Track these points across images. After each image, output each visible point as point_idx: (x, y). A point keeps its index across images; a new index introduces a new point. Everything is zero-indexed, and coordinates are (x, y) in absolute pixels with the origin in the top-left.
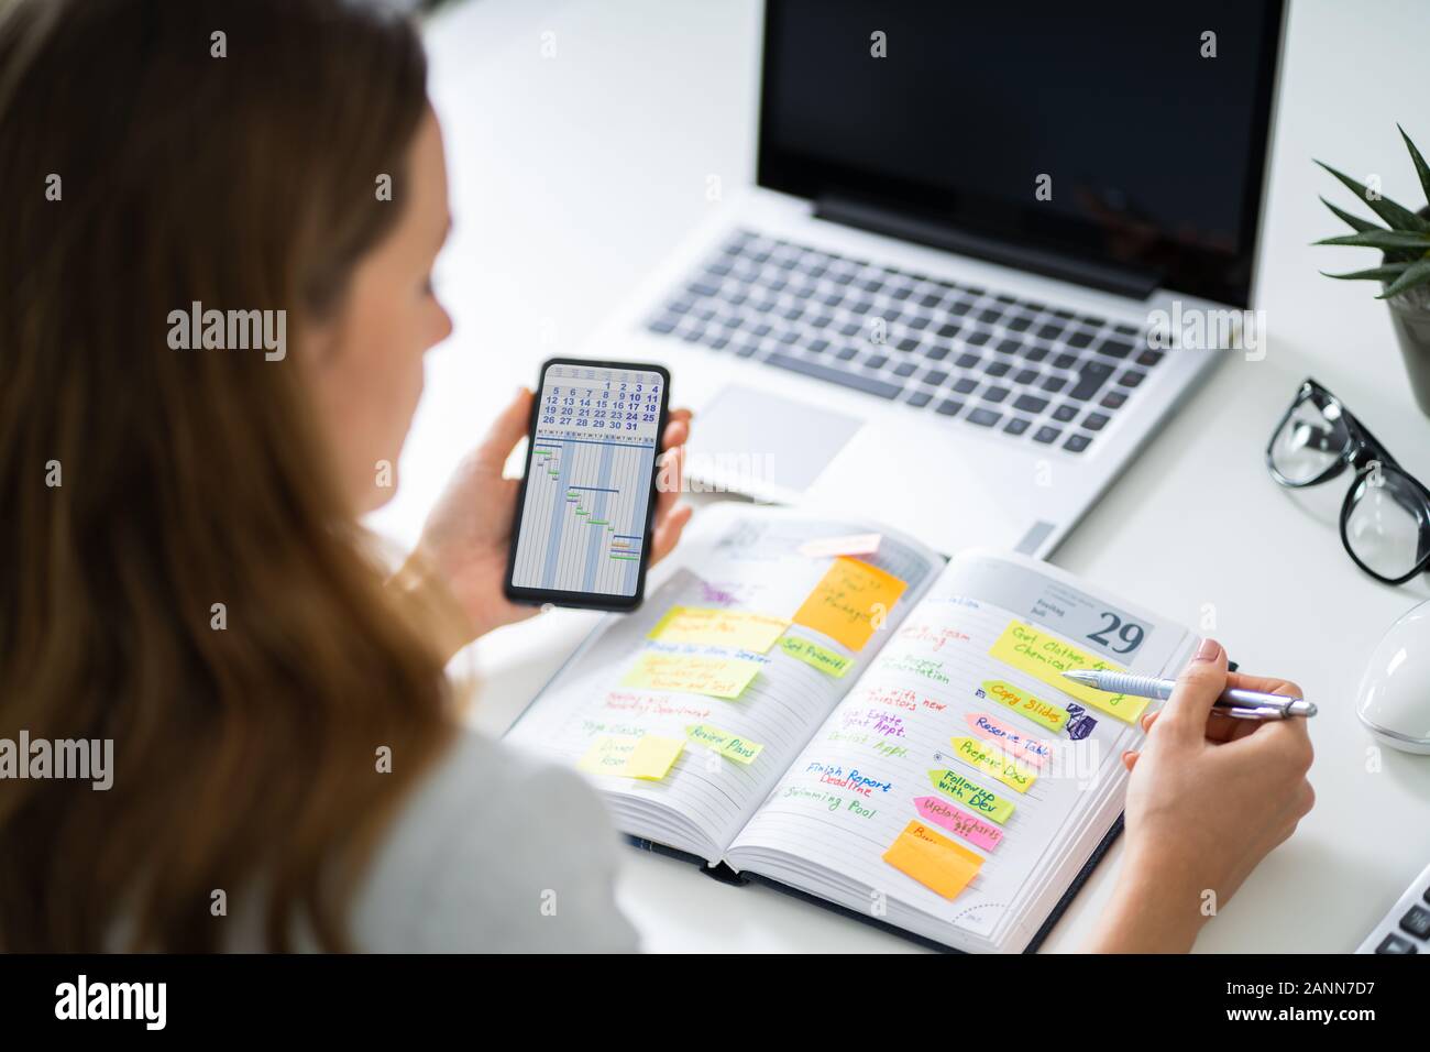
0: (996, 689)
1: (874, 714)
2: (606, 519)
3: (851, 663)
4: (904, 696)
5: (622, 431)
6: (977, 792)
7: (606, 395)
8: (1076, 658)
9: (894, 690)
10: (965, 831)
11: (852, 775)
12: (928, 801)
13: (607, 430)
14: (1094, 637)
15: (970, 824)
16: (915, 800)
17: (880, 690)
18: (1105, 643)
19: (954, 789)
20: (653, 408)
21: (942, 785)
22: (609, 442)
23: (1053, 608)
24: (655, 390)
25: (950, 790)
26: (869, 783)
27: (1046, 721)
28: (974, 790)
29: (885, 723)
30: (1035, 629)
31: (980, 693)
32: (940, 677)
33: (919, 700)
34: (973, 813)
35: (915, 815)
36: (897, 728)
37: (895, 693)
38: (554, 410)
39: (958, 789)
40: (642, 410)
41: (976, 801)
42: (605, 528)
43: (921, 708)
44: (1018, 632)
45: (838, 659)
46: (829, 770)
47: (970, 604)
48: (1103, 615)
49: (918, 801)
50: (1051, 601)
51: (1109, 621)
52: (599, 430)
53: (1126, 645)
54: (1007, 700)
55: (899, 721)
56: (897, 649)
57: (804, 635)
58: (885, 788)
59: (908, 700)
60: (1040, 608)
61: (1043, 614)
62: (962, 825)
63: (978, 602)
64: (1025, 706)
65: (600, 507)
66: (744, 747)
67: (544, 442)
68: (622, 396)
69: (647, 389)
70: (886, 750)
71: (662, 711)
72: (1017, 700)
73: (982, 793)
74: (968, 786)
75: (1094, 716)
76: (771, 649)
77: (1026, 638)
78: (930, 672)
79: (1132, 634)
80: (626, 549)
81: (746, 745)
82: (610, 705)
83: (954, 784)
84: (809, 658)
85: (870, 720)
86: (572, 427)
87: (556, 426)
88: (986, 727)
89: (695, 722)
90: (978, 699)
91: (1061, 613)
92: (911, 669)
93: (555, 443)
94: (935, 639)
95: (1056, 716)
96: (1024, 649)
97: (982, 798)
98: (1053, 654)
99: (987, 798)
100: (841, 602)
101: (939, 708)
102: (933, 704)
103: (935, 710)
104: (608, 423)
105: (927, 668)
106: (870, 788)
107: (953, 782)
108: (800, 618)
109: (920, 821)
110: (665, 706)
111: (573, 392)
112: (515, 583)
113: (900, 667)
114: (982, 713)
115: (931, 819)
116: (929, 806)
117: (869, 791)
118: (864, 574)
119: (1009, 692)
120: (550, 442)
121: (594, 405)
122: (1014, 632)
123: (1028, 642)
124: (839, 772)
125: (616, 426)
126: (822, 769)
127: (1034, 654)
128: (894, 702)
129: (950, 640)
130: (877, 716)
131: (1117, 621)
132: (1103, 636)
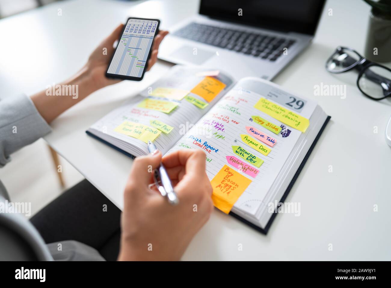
0: (256, 119)
1: (214, 122)
2: (137, 56)
3: (207, 105)
4: (225, 117)
5: (146, 34)
6: (249, 155)
7: (143, 26)
8: (283, 110)
9: (222, 115)
10: (245, 170)
11: (205, 143)
12: (231, 158)
13: (141, 34)
14: (288, 104)
15: (247, 167)
16: (227, 157)
17: (217, 114)
18: (292, 106)
19: (241, 154)
20: (154, 29)
21: (237, 152)
22: (141, 37)
23: (274, 95)
24: (156, 25)
25: (240, 154)
26: (210, 148)
27: (274, 130)
28: (248, 154)
29: (218, 126)
30: (269, 101)
31: (251, 119)
32: (237, 113)
33: (230, 120)
34: (248, 163)
35: (226, 163)
36: (222, 128)
37: (222, 116)
38: (129, 29)
39: (242, 154)
40: (151, 29)
41: (249, 158)
42: (136, 58)
43: (230, 122)
44: (263, 101)
45: (203, 103)
46: (197, 140)
47: (247, 92)
48: (291, 98)
49: (228, 157)
50: (273, 93)
51: (292, 100)
52: (139, 34)
53: (298, 107)
54: (260, 122)
55: (223, 126)
56: (223, 102)
57: (193, 96)
58: (216, 151)
59: (226, 119)
60: (270, 95)
61: (271, 96)
62: (244, 168)
63: (250, 92)
64: (266, 125)
65: (136, 52)
66: (167, 128)
67: (124, 36)
68: (147, 26)
69: (153, 25)
70: (217, 136)
71: (145, 115)
72: (263, 123)
73: (251, 155)
74: (246, 153)
75: (290, 129)
76: (182, 99)
77: (266, 103)
78: (234, 111)
79: (300, 104)
80: (141, 64)
81: (169, 127)
82: (132, 112)
83: (241, 152)
84: (194, 102)
85: (213, 124)
86: (132, 33)
87: (128, 33)
88: (253, 131)
89: (153, 119)
90: (250, 122)
91: (277, 96)
92: (228, 109)
93: (127, 37)
94: (236, 101)
95: (277, 129)
96: (265, 106)
97: (251, 157)
98: (275, 109)
99: (253, 157)
100: (206, 88)
101: (237, 123)
102: (235, 122)
103: (235, 124)
104: (142, 32)
105: (233, 109)
106: (210, 150)
107: (241, 151)
108: (193, 91)
109: (227, 165)
110: (147, 114)
111: (134, 25)
112: (108, 72)
113: (224, 108)
114: (251, 127)
115: (232, 164)
116: (231, 160)
117: (210, 151)
118: (214, 81)
119: (261, 120)
120: (126, 37)
121: (139, 28)
122: (262, 101)
123: (267, 105)
124: (200, 141)
125: (144, 33)
126: (194, 138)
127: (269, 108)
128: (222, 119)
129: (241, 102)
130: (215, 123)
131: (295, 100)
132: (291, 104)
